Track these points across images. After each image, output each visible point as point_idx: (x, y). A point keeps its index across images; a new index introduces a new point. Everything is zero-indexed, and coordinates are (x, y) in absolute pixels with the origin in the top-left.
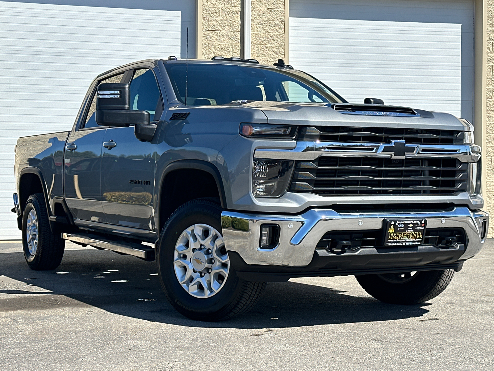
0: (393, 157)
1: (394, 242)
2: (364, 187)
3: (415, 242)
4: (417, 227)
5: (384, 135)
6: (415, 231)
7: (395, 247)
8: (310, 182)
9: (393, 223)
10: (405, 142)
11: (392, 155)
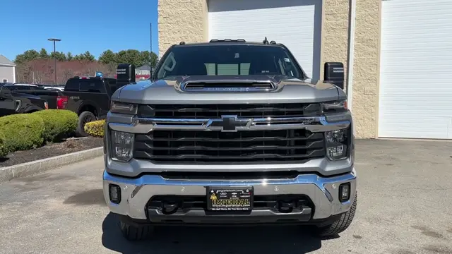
0: (223, 131)
1: (219, 207)
2: (199, 156)
3: (242, 207)
4: (242, 194)
5: (217, 111)
6: (240, 198)
7: (221, 211)
8: (148, 151)
9: (212, 191)
10: (236, 117)
11: (221, 129)
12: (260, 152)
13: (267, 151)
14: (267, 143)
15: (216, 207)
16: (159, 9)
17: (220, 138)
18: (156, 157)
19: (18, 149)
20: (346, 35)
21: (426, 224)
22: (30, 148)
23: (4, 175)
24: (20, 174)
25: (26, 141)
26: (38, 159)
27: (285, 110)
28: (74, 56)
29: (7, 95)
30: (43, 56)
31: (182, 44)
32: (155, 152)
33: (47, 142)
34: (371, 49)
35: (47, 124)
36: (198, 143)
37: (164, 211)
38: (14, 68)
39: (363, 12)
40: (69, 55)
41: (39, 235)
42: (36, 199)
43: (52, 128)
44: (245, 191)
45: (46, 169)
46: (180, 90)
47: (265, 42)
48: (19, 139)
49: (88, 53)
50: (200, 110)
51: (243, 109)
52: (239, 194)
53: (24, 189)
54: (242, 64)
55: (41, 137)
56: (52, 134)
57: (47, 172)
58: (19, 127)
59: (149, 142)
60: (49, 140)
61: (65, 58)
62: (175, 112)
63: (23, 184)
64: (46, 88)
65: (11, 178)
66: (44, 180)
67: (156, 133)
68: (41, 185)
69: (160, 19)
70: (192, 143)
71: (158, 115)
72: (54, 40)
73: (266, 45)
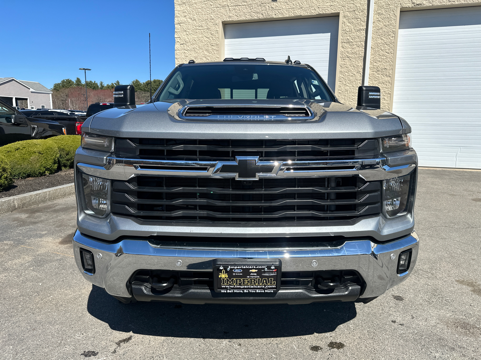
0: (237, 179)
1: (231, 289)
2: (204, 213)
3: (264, 289)
4: (265, 272)
5: (230, 149)
6: (262, 277)
7: (234, 293)
8: (131, 204)
9: (221, 268)
10: (256, 158)
11: (236, 175)
12: (291, 208)
13: (301, 207)
14: (301, 195)
15: (227, 288)
16: (176, 36)
17: (234, 189)
18: (142, 213)
19: (29, 176)
20: (361, 64)
21: (472, 277)
22: (42, 174)
23: (5, 206)
24: (24, 204)
25: (37, 167)
26: (47, 187)
27: (329, 148)
28: (105, 85)
29: (21, 120)
30: (78, 85)
31: (192, 62)
32: (140, 207)
33: (63, 168)
34: (387, 79)
35: (61, 150)
36: (203, 195)
37: (153, 290)
38: (51, 95)
39: (380, 41)
40: (101, 84)
41: (15, 292)
42: (30, 237)
43: (67, 154)
44: (269, 267)
45: (55, 199)
46: (177, 118)
47: (288, 61)
48: (30, 166)
49: (118, 82)
50: (204, 147)
51: (267, 146)
52: (260, 272)
53: (23, 223)
54: (259, 90)
55: (55, 163)
56: (67, 160)
57: (55, 202)
58: (31, 153)
59: (130, 192)
60: (65, 166)
61: (98, 86)
62: (167, 151)
63: (24, 216)
64: (76, 113)
65: (13, 209)
66: (47, 212)
67: (140, 180)
68: (43, 217)
69: (177, 46)
70: (193, 195)
71: (144, 154)
72: (85, 69)
73: (290, 65)
